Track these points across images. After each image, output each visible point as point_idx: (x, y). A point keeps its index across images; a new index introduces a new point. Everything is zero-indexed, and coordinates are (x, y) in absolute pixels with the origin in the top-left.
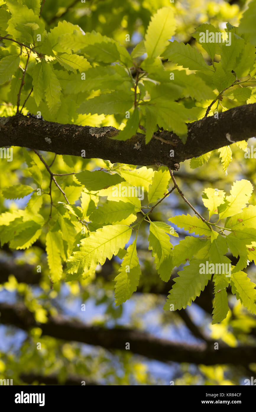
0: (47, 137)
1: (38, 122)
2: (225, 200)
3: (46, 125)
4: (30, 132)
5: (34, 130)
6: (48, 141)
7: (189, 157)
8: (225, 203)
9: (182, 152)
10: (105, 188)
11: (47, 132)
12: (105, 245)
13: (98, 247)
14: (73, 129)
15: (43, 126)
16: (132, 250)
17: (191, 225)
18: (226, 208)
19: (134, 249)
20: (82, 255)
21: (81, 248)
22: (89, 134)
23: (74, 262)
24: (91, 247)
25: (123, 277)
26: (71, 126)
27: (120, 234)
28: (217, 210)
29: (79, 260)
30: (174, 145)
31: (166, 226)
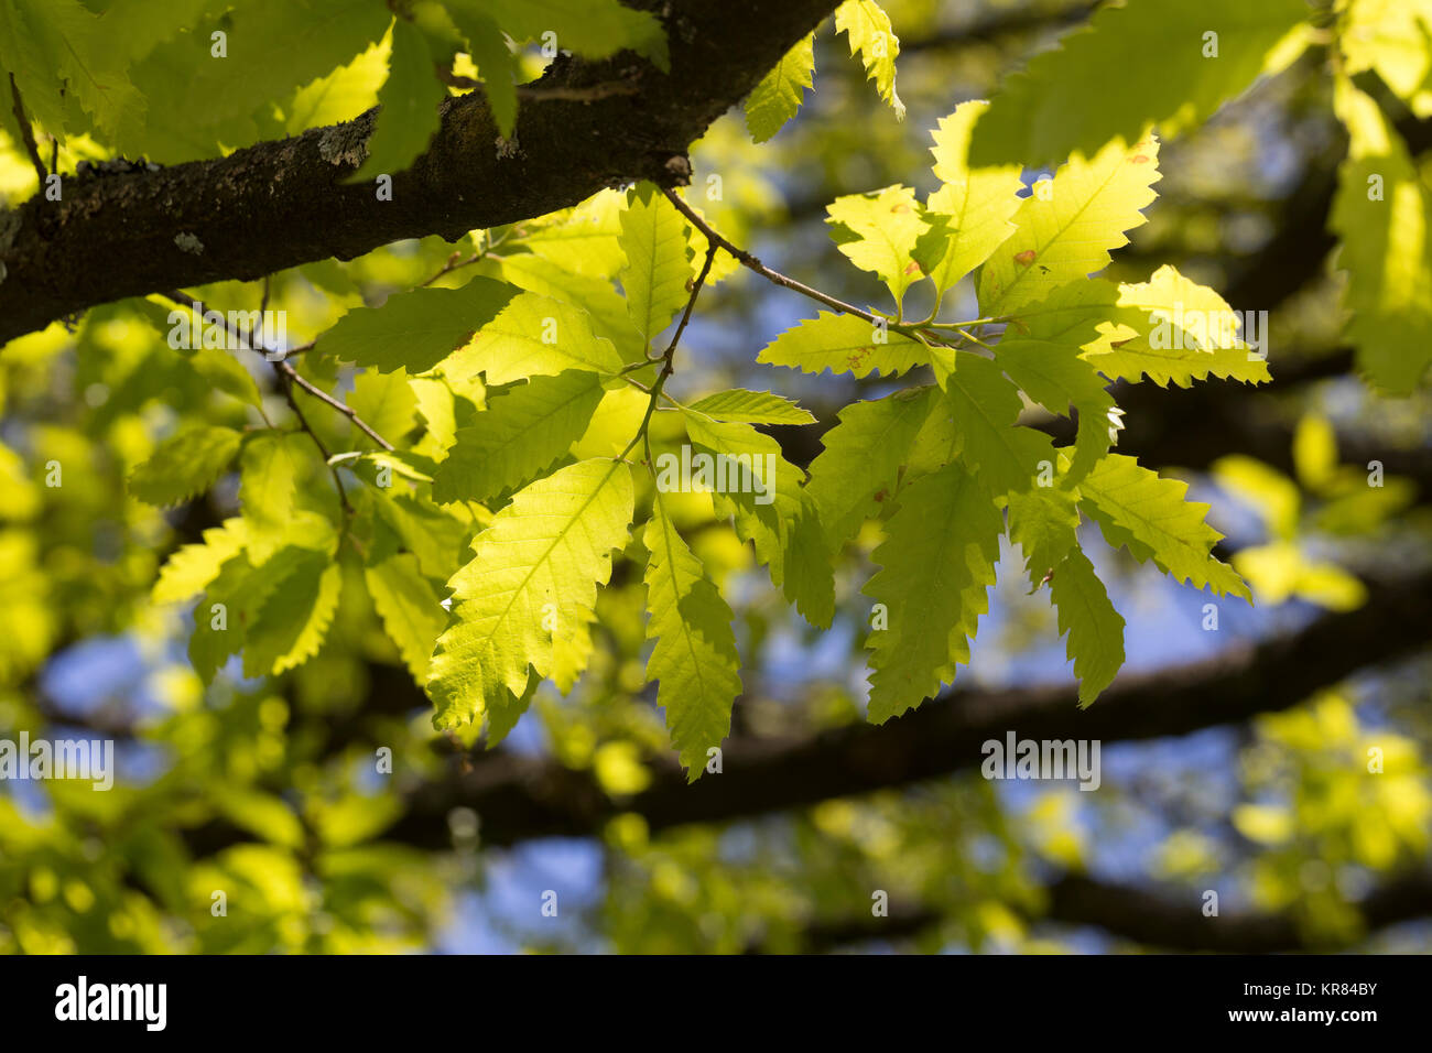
0: (179, 232)
1: (126, 187)
2: (927, 218)
3: (158, 189)
4: (111, 238)
5: (123, 223)
6: (190, 245)
7: (711, 113)
8: (931, 226)
9: (675, 106)
10: (459, 346)
11: (170, 212)
12: (553, 560)
13: (527, 580)
14: (259, 164)
15: (149, 197)
16: (661, 538)
17: (850, 349)
18: (944, 242)
19: (666, 533)
20: (477, 633)
21: (460, 610)
22: (322, 161)
23: (457, 675)
24: (501, 590)
25: (673, 652)
26: (248, 156)
27: (592, 498)
28: (915, 264)
29: (475, 658)
30: (630, 92)
31: (753, 398)
